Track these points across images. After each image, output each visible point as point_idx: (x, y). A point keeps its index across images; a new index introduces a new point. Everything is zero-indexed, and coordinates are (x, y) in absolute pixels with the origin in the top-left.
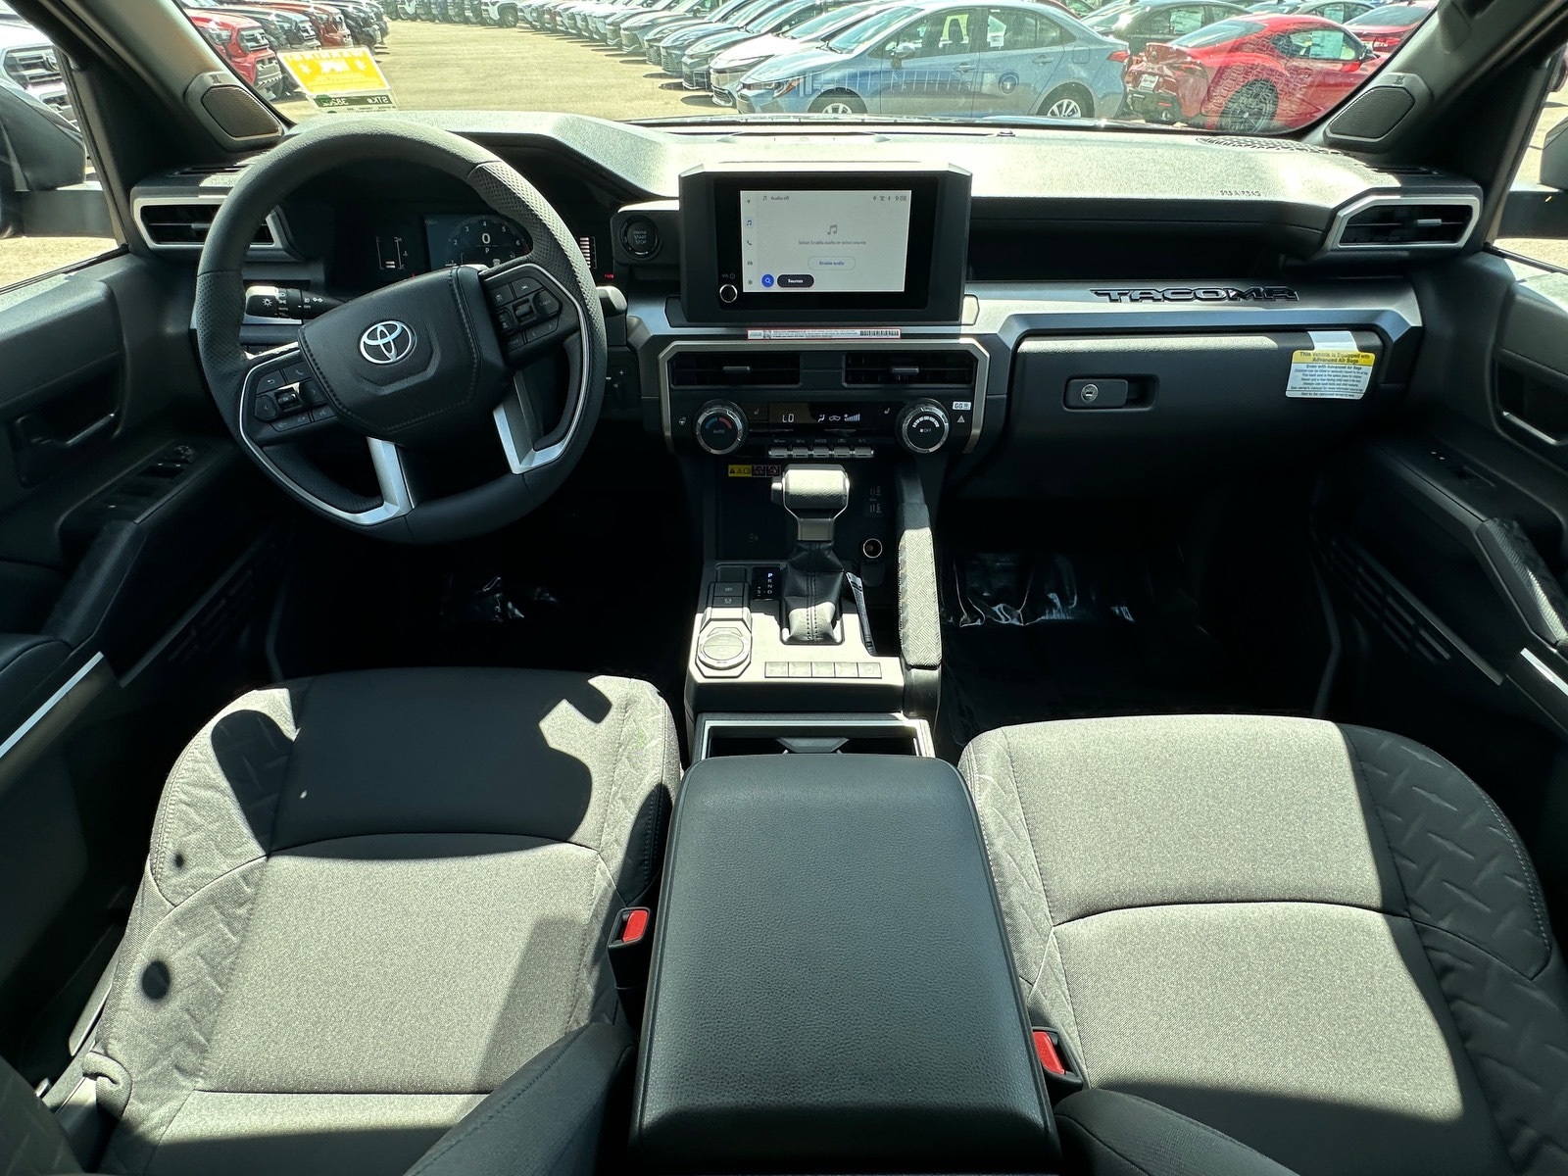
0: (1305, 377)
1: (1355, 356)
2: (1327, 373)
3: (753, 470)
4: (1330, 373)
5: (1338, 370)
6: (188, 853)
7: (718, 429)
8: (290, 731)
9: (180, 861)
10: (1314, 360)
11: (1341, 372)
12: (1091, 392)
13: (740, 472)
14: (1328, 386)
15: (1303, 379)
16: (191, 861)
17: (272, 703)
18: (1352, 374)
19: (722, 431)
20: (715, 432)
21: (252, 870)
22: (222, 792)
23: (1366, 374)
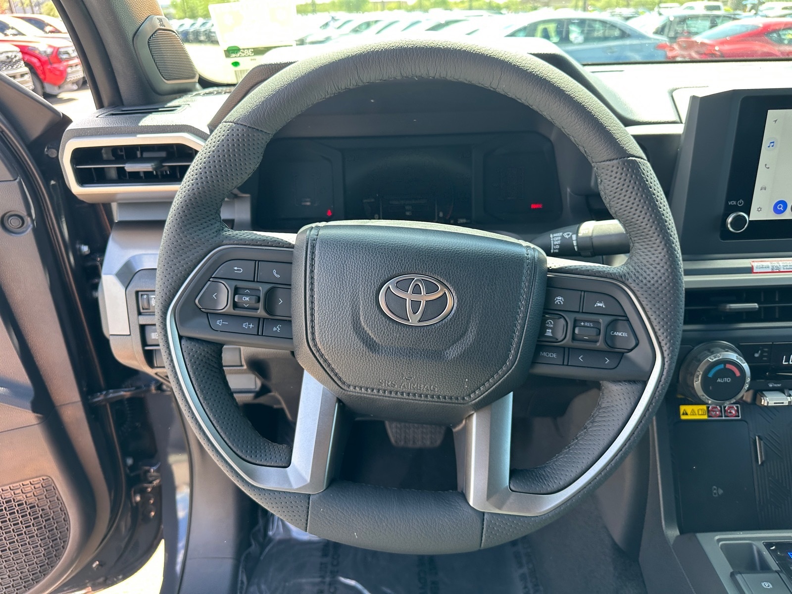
3: (708, 411)
7: (722, 378)
13: (693, 413)
19: (728, 380)
20: (719, 380)
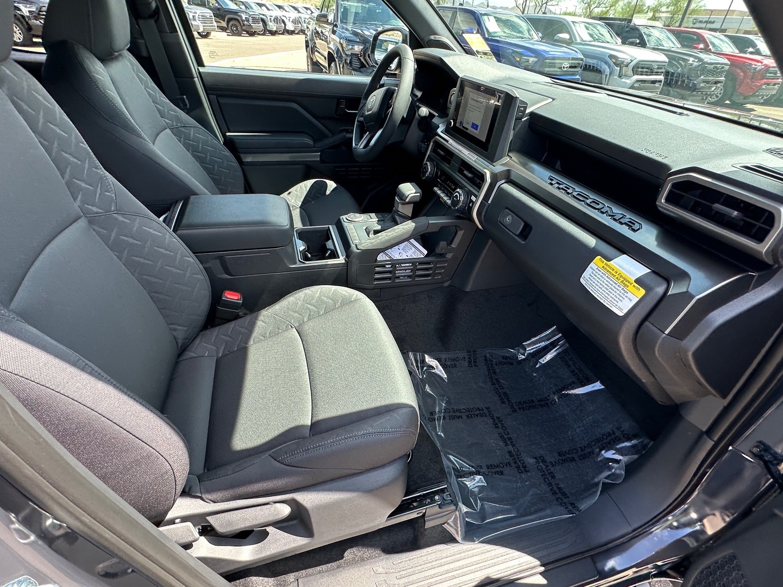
0: (592, 275)
1: (629, 282)
2: (603, 280)
4: (605, 281)
5: (611, 282)
6: (291, 193)
8: (328, 192)
9: (289, 193)
10: (603, 267)
11: (612, 285)
12: (508, 219)
14: (597, 287)
15: (590, 275)
16: (290, 195)
17: (331, 185)
18: (618, 292)
21: (296, 206)
22: (306, 190)
23: (631, 300)
